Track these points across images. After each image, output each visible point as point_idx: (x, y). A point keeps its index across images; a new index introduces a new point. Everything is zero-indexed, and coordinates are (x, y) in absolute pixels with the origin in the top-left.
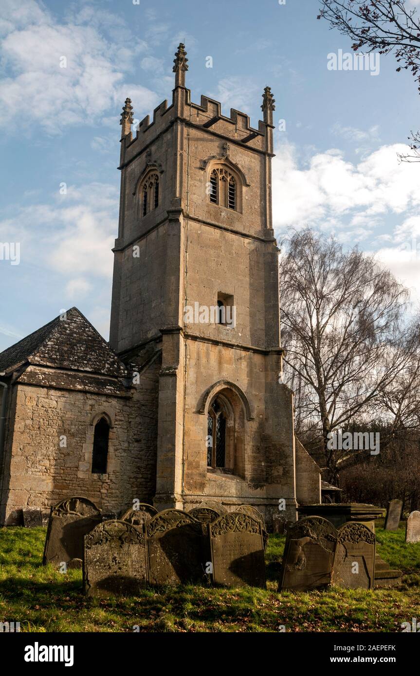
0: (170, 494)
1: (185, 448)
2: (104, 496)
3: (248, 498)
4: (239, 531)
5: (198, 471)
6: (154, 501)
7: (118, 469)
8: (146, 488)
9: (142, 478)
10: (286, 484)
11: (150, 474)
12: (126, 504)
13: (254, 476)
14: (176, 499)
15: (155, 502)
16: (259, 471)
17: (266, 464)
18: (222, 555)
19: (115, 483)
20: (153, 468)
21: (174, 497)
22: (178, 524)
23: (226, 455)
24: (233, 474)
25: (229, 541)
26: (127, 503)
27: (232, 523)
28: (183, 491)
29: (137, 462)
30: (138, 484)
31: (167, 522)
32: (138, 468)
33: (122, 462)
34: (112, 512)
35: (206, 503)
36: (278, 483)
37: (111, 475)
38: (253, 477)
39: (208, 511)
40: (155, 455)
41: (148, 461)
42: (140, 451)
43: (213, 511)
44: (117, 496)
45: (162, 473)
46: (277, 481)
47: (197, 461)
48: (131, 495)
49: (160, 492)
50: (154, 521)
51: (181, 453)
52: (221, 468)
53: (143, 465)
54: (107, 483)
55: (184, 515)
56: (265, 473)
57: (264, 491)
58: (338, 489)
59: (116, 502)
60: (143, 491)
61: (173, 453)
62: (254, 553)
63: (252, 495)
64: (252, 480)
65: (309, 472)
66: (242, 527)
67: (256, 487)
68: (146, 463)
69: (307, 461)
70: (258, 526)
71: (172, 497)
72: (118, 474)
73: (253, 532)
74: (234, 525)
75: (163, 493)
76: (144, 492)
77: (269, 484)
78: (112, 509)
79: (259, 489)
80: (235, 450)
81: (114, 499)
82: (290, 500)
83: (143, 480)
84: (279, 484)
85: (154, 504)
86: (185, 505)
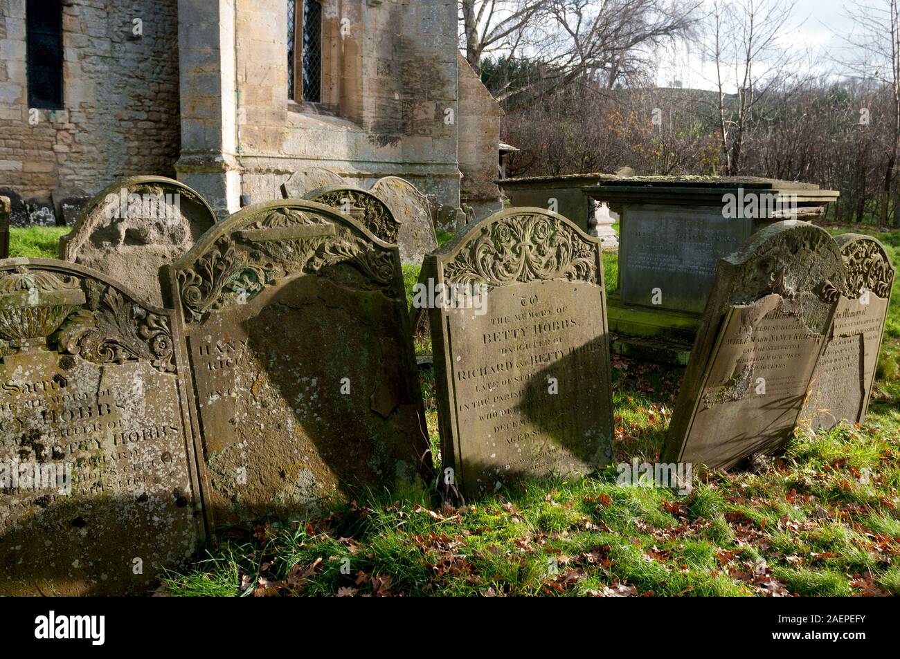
0: (214, 153)
1: (241, 58)
2: (62, 159)
3: (369, 162)
4: (537, 277)
5: (268, 108)
6: (177, 169)
7: (91, 100)
8: (158, 141)
9: (147, 120)
10: (441, 135)
11: (165, 112)
12: (116, 176)
13: (380, 120)
14: (226, 165)
15: (181, 171)
16: (389, 111)
17: (403, 97)
18: (484, 371)
19: (86, 132)
20: (172, 101)
21: (223, 161)
22: (312, 260)
23: (323, 77)
24: (338, 115)
25: (505, 315)
26: (117, 172)
27: (513, 250)
28: (238, 149)
29: (134, 86)
30: (141, 133)
31: (267, 254)
32: (138, 98)
33: (100, 84)
34: (84, 194)
35: (306, 173)
36: (424, 134)
37: (76, 114)
38: (378, 122)
39: (356, 198)
40: (176, 71)
41: (159, 83)
42: (140, 62)
43: (372, 197)
44: (94, 160)
45: (193, 108)
46: (425, 130)
47: (267, 86)
48: (127, 157)
49: (191, 150)
50: (208, 256)
51: (233, 69)
52: (313, 103)
53: (150, 93)
54: (66, 130)
55: (332, 224)
56: (400, 115)
57: (399, 150)
58: (513, 148)
59: (92, 172)
60: (151, 149)
61: (215, 65)
62: (583, 348)
63: (376, 158)
64: (378, 127)
65: (481, 114)
66: (544, 260)
67: (384, 141)
68: (154, 87)
69: (478, 93)
70: (592, 254)
71: (217, 159)
72: (91, 110)
73: (578, 277)
74: (518, 256)
75: (197, 153)
76: (155, 151)
77: (409, 135)
78: (84, 187)
79: (388, 145)
80: (342, 67)
81: (86, 165)
82: (447, 167)
83: (150, 124)
84: (427, 136)
85: (178, 175)
86: (245, 176)
